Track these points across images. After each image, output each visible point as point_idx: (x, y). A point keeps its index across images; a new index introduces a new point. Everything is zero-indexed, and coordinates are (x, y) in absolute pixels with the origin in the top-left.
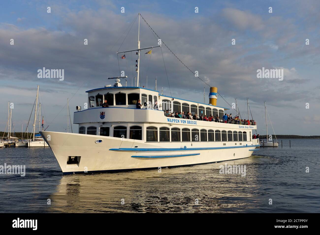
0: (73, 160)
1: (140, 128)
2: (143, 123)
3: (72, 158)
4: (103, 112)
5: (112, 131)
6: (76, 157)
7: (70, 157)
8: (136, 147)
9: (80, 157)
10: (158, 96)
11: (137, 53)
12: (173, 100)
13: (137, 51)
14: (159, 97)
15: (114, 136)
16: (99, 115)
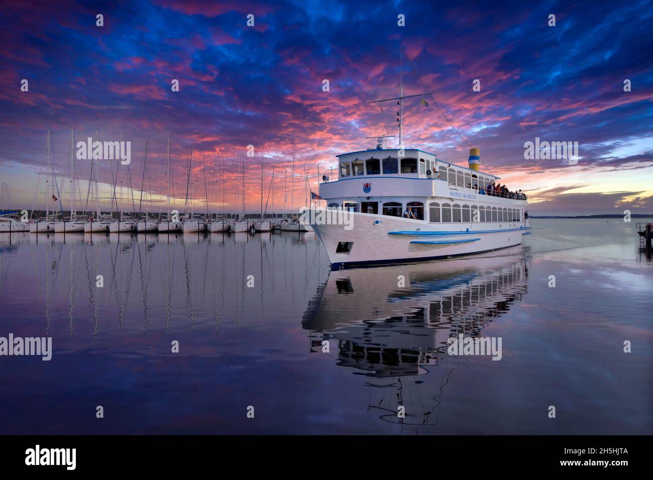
0: (343, 247)
1: (422, 204)
2: (426, 198)
3: (342, 244)
4: (367, 184)
5: (380, 208)
6: (347, 243)
7: (340, 243)
8: (419, 229)
9: (352, 243)
10: (434, 161)
11: (398, 102)
12: (449, 166)
13: (399, 100)
14: (436, 162)
15: (384, 214)
16: (362, 187)
